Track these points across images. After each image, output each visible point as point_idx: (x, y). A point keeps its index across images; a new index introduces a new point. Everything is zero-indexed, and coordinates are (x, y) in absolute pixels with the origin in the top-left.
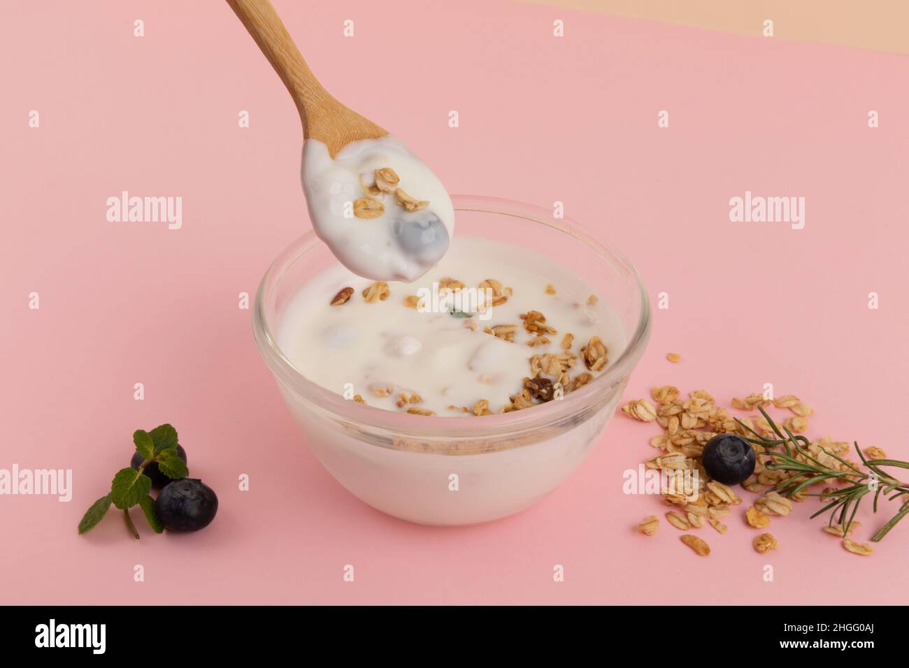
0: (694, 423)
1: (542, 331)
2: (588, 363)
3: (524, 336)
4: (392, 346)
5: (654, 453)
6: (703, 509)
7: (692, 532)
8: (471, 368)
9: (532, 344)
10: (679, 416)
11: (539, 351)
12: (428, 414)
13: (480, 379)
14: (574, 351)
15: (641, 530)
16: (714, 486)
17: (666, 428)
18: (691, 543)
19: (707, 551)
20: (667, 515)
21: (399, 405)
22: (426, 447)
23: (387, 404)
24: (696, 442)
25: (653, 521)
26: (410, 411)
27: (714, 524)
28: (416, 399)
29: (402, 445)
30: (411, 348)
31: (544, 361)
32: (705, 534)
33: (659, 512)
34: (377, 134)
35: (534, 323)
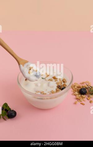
0: (76, 87)
1: (56, 79)
2: (64, 82)
3: (54, 80)
4: (37, 85)
5: (73, 93)
6: (82, 99)
7: (81, 102)
8: (49, 86)
9: (55, 81)
10: (74, 87)
11: (57, 82)
12: (46, 94)
13: (51, 87)
14: (61, 81)
15: (75, 103)
16: (82, 95)
17: (73, 89)
18: (82, 104)
19: (84, 104)
20: (78, 101)
21: (41, 93)
22: (47, 99)
23: (39, 93)
24: (78, 90)
25: (76, 102)
26: (43, 94)
27: (84, 101)
28: (43, 92)
29: (44, 99)
30: (39, 85)
31: (58, 83)
32: (83, 102)
33: (76, 101)
34: (27, 62)
35: (54, 78)
